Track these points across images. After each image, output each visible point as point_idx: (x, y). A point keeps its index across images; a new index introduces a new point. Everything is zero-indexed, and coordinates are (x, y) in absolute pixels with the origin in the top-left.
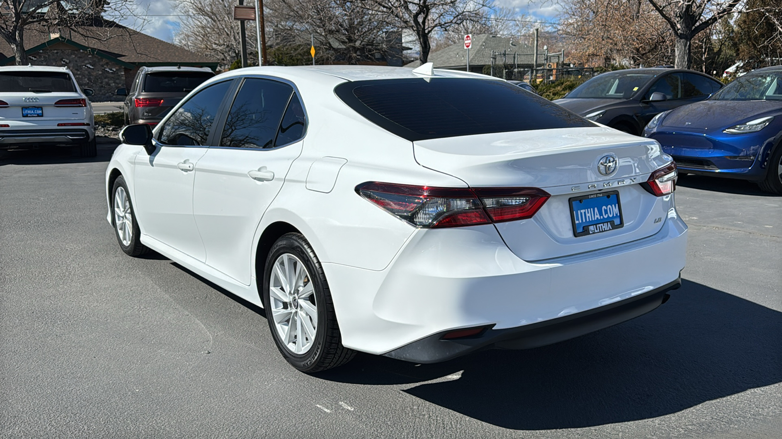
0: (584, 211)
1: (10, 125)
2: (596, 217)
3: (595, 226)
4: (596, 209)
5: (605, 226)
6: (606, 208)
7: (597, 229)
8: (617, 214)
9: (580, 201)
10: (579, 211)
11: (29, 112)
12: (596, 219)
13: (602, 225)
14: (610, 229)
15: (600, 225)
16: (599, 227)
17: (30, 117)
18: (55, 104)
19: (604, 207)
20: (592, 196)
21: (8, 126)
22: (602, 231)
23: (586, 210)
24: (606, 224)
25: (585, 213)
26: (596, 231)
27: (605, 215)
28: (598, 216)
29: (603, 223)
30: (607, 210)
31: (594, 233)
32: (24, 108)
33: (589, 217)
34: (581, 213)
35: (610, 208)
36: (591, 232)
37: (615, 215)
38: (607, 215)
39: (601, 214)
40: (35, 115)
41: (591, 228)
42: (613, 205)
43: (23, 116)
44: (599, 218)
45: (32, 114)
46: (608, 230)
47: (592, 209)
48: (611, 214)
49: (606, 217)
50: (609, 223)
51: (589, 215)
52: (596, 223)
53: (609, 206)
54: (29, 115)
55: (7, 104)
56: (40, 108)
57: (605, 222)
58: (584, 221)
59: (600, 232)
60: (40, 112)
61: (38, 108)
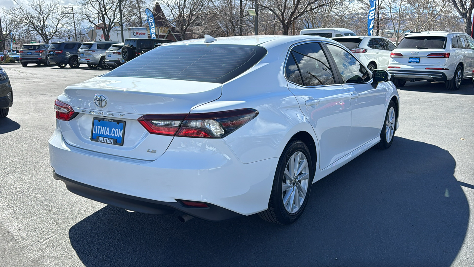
0: (100, 127)
1: (401, 67)
2: (107, 133)
3: (103, 138)
4: (108, 128)
5: (109, 141)
6: (114, 130)
7: (103, 140)
8: (120, 136)
9: (100, 121)
10: (97, 126)
11: (412, 60)
12: (106, 134)
13: (108, 139)
14: (111, 144)
15: (106, 139)
16: (105, 139)
17: (412, 63)
18: (428, 56)
19: (113, 129)
20: (106, 120)
21: (399, 68)
22: (106, 143)
23: (102, 127)
24: (110, 139)
25: (100, 128)
26: (102, 141)
27: (113, 134)
28: (108, 133)
29: (108, 138)
30: (115, 131)
31: (101, 142)
32: (411, 58)
33: (102, 131)
34: (98, 128)
35: (117, 131)
36: (99, 141)
37: (119, 136)
38: (114, 134)
39: (110, 132)
40: (415, 62)
41: (100, 138)
42: (120, 130)
43: (409, 63)
44: (108, 135)
45: (414, 61)
46: (110, 144)
47: (105, 128)
48: (116, 135)
49: (113, 135)
50: (112, 140)
51: (103, 130)
52: (104, 136)
53: (117, 129)
54: (412, 62)
55: (402, 55)
56: (419, 58)
57: (110, 138)
58: (98, 133)
59: (105, 143)
60: (418, 60)
61: (418, 58)
